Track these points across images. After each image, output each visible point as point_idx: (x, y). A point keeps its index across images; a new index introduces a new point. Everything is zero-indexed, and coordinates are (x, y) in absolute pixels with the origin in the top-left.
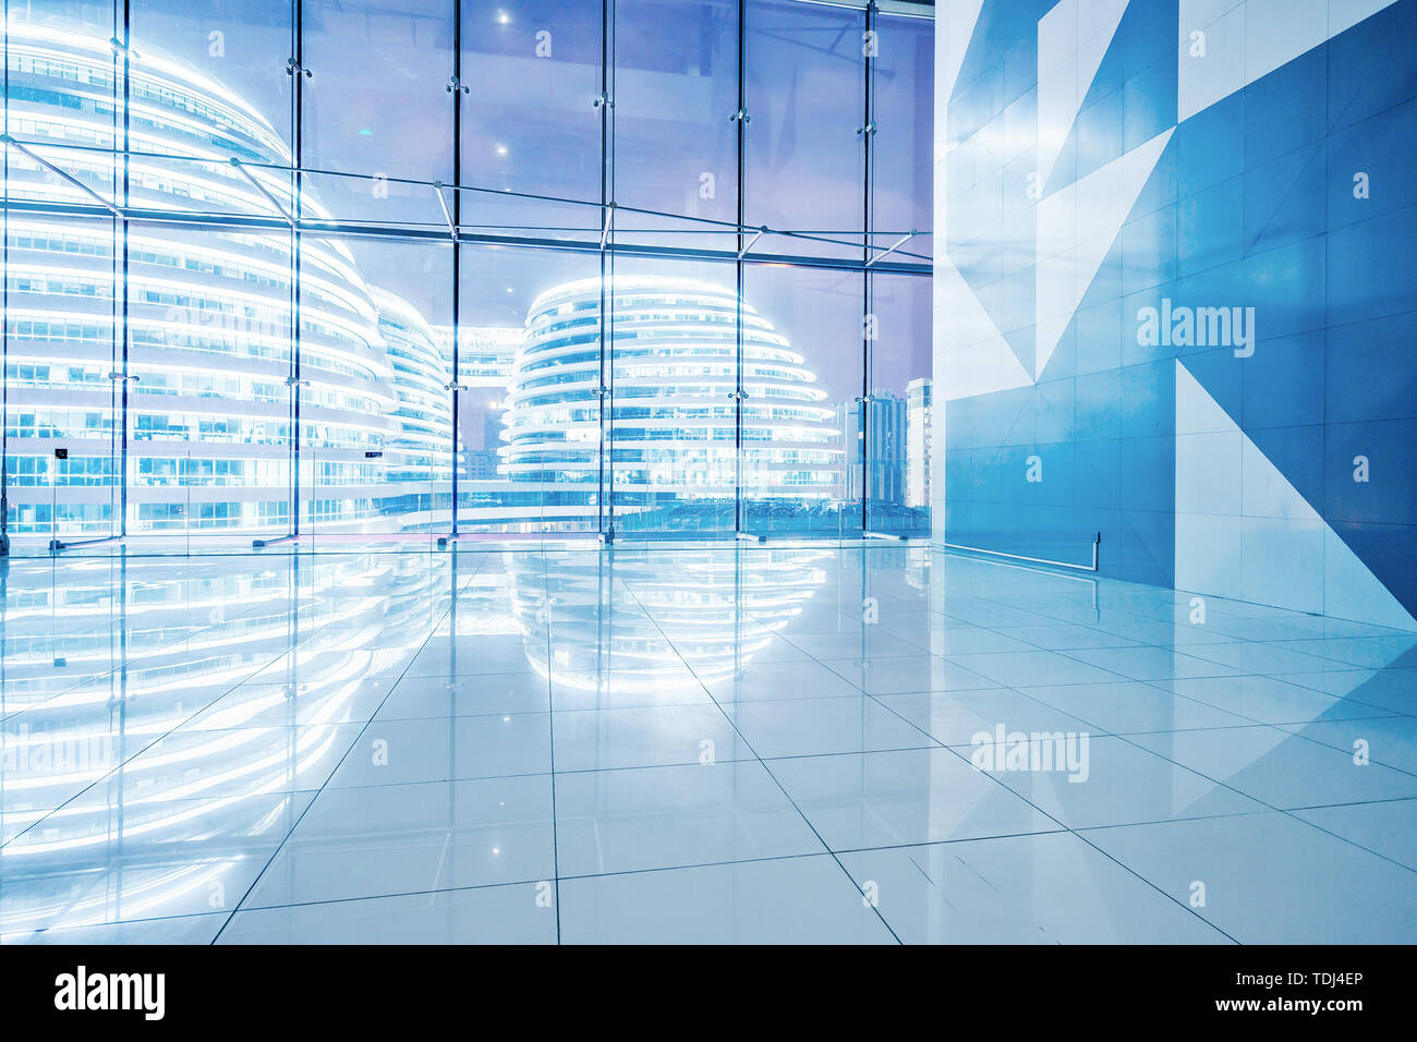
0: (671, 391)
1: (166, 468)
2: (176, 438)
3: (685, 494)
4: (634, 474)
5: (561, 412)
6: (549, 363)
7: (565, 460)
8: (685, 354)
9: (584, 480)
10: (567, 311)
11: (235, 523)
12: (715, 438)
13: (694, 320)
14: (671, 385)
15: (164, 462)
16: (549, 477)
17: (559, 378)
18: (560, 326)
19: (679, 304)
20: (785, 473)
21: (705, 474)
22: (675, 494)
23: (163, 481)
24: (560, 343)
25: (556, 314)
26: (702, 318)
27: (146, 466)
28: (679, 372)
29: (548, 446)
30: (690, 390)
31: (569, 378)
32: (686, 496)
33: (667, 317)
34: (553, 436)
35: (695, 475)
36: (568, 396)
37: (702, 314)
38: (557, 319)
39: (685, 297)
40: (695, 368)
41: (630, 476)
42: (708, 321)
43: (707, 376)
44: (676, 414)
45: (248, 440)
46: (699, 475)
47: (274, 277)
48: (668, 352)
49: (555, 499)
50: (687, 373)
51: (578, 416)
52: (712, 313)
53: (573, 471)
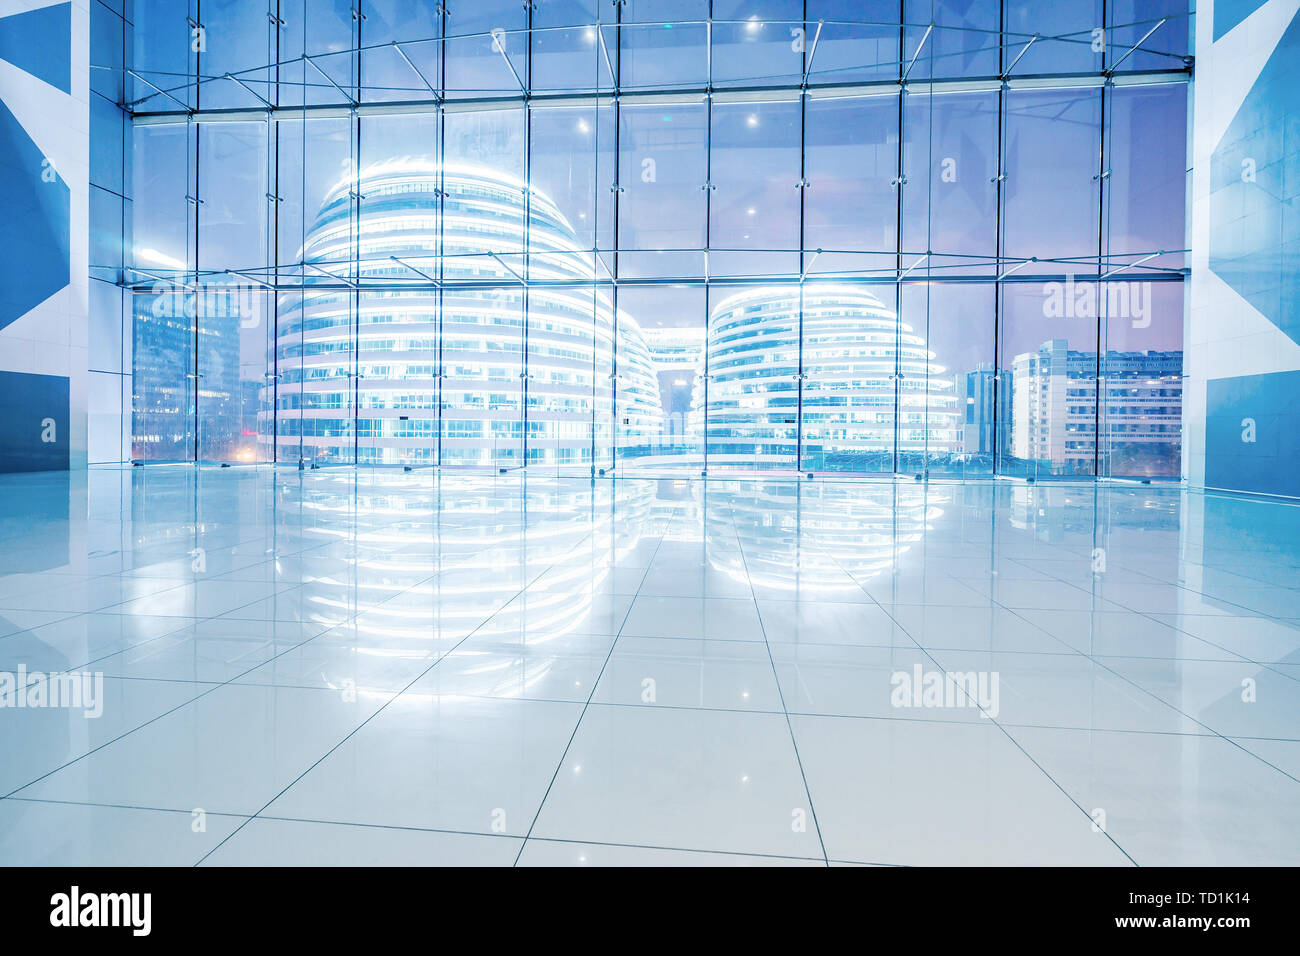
0: (818, 369)
1: (504, 427)
2: (510, 409)
3: (828, 447)
4: (790, 432)
5: (734, 388)
6: (725, 352)
7: (740, 422)
8: (829, 342)
9: (752, 436)
10: (740, 314)
11: (541, 462)
12: (853, 405)
13: (836, 315)
14: (819, 365)
15: (502, 423)
16: (727, 433)
17: (733, 363)
18: (735, 325)
19: (824, 304)
20: (910, 431)
21: (845, 432)
22: (821, 447)
23: (503, 435)
24: (734, 337)
25: (731, 316)
26: (842, 314)
27: (495, 426)
28: (824, 356)
29: (725, 411)
30: (833, 368)
31: (742, 362)
32: (830, 448)
33: (815, 314)
34: (728, 404)
35: (836, 433)
36: (742, 376)
37: (842, 311)
38: (731, 320)
39: (828, 299)
40: (837, 351)
41: (787, 433)
42: (847, 315)
43: (846, 357)
44: (822, 387)
45: (549, 409)
46: (841, 433)
47: (562, 303)
48: (816, 340)
49: (731, 449)
50: (830, 356)
51: (748, 390)
52: (851, 310)
53: (744, 429)
